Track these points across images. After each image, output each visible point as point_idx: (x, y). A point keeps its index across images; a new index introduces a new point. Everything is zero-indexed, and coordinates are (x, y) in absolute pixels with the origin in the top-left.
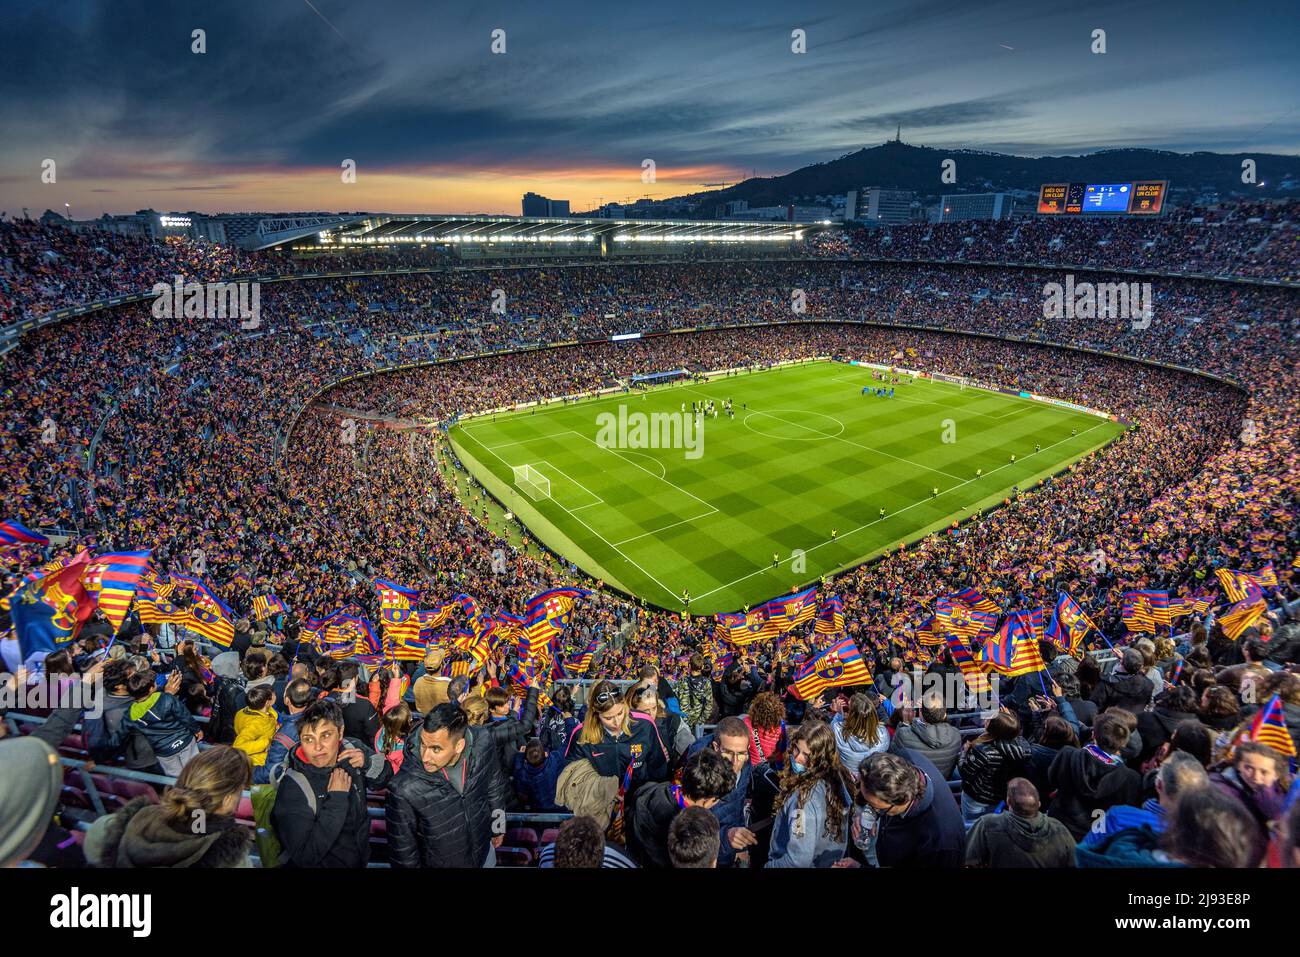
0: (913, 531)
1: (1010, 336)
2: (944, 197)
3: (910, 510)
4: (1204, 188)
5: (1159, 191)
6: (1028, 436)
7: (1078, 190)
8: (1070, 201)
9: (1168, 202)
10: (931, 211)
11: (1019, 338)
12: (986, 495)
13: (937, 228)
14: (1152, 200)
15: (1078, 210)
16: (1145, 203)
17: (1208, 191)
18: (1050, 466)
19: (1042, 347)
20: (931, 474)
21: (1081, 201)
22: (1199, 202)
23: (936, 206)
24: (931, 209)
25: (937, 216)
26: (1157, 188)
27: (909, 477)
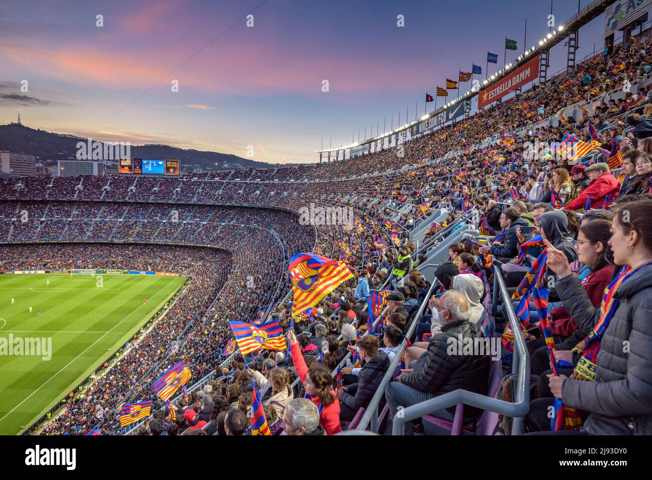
0: (77, 377)
1: (116, 241)
2: (59, 162)
3: (71, 365)
4: (196, 166)
5: (177, 164)
6: (138, 295)
7: (138, 162)
8: (135, 167)
9: (182, 170)
10: (51, 169)
11: (122, 241)
12: (121, 336)
13: (58, 180)
14: (175, 168)
15: (140, 172)
16: (172, 170)
17: (197, 167)
18: (153, 308)
19: (136, 245)
20: (82, 335)
21: (141, 167)
22: (195, 171)
23: (55, 167)
24: (51, 168)
25: (56, 173)
26: (176, 163)
27: (67, 342)
